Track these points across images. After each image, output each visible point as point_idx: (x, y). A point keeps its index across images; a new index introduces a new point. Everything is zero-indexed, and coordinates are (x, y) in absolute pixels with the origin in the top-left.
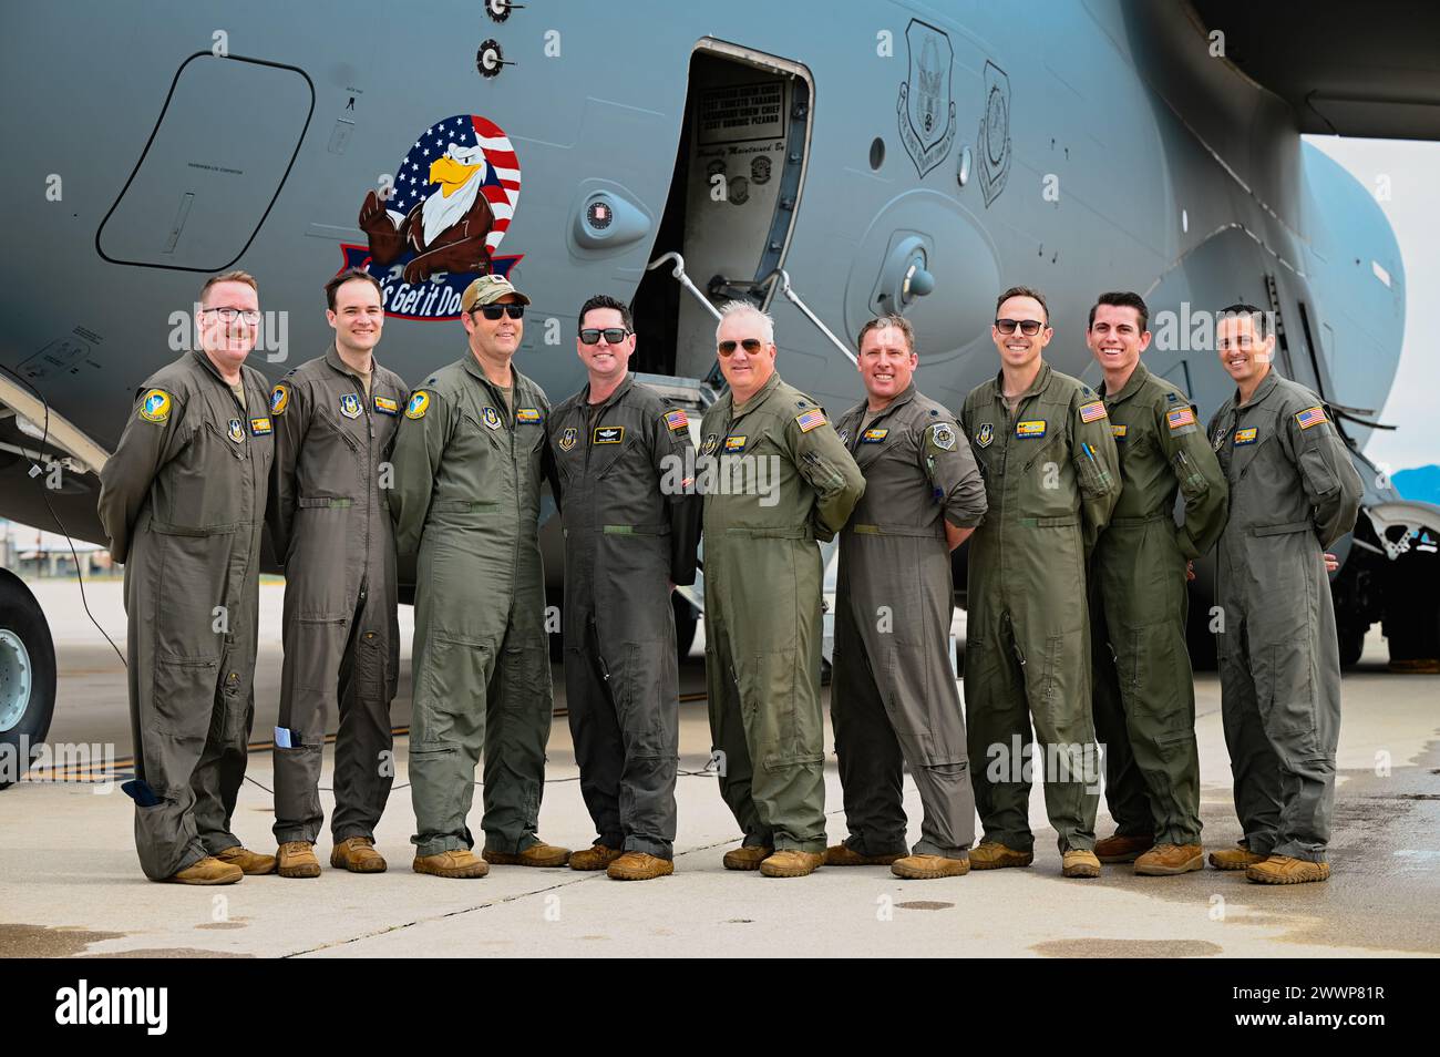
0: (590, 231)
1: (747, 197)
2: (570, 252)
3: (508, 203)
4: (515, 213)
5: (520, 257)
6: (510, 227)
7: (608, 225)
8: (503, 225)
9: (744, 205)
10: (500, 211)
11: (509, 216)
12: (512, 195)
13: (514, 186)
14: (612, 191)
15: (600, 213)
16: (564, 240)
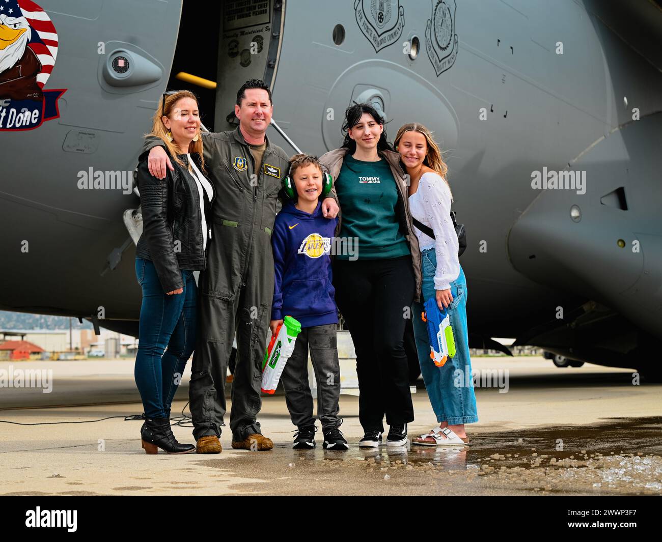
0: (113, 74)
1: (250, 62)
2: (102, 88)
3: (51, 55)
4: (56, 61)
5: (65, 90)
6: (54, 70)
7: (126, 71)
8: (48, 69)
9: (248, 67)
10: (44, 60)
11: (52, 63)
12: (53, 50)
13: (54, 44)
14: (128, 49)
15: (121, 63)
16: (96, 81)
